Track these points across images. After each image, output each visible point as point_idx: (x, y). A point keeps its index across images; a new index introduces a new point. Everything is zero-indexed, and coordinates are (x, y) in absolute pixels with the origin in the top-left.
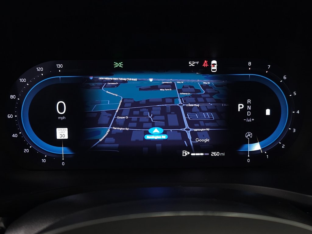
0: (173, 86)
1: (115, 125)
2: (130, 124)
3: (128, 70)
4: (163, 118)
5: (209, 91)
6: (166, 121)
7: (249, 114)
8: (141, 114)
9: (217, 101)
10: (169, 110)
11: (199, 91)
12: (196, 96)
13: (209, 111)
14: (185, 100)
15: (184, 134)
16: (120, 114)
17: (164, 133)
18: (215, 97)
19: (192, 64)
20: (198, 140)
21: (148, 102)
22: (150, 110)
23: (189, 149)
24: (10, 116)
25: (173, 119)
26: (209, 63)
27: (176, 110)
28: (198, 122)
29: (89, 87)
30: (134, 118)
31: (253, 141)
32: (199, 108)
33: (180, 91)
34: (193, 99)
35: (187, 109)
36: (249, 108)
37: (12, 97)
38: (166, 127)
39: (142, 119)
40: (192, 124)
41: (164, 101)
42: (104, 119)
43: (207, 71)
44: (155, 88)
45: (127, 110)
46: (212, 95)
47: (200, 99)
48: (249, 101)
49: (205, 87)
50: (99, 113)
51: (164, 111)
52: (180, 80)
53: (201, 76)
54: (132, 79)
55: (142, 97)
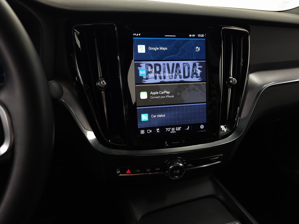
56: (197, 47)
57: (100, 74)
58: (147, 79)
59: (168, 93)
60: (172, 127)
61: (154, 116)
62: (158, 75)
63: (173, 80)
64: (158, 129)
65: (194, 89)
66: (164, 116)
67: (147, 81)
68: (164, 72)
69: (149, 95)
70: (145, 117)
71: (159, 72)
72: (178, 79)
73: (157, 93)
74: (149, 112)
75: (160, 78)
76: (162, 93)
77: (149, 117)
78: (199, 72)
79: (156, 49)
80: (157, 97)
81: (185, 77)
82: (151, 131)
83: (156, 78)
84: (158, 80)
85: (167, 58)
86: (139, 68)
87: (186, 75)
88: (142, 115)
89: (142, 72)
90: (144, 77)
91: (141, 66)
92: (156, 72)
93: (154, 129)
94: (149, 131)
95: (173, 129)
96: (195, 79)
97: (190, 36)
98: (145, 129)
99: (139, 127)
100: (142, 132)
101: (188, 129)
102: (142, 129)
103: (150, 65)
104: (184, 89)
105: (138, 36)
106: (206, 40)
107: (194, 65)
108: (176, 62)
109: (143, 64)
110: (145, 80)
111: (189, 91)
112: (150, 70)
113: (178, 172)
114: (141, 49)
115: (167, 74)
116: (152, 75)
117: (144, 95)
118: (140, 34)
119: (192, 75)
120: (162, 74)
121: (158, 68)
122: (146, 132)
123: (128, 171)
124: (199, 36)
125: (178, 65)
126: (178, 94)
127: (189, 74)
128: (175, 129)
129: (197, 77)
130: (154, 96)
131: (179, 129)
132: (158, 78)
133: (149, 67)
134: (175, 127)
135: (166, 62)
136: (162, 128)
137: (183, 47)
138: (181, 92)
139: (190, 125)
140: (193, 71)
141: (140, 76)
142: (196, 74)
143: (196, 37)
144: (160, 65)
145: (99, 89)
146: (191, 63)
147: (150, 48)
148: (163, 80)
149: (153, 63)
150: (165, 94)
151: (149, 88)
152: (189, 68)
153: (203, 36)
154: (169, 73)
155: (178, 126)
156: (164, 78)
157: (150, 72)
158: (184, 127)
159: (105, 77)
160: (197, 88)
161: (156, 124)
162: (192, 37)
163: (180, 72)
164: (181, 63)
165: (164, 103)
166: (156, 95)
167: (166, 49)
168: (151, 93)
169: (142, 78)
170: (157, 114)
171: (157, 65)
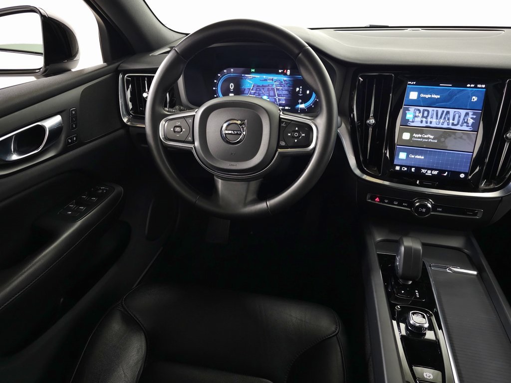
0: (272, 80)
1: (250, 94)
2: (256, 94)
3: (256, 72)
4: (268, 92)
5: (286, 82)
6: (269, 93)
7: (301, 92)
8: (260, 90)
9: (289, 87)
10: (270, 89)
11: (282, 82)
12: (281, 84)
13: (286, 90)
14: (277, 85)
15: (275, 99)
16: (252, 90)
17: (268, 98)
18: (288, 85)
19: (280, 71)
20: (281, 102)
21: (263, 86)
22: (263, 89)
24: (214, 88)
25: (272, 93)
26: (287, 71)
27: (273, 89)
28: (281, 95)
29: (242, 79)
30: (257, 92)
31: (301, 103)
32: (282, 89)
33: (275, 82)
34: (280, 85)
35: (278, 90)
36: (301, 90)
37: (215, 81)
38: (269, 96)
39: (260, 92)
40: (279, 95)
41: (269, 86)
42: (246, 92)
43: (285, 74)
44: (266, 80)
45: (255, 88)
46: (287, 84)
47: (282, 86)
48: (301, 87)
49: (285, 81)
50: (245, 89)
51: (268, 90)
52: (275, 77)
53: (284, 76)
54: (258, 76)
55: (260, 84)
56: (474, 97)
57: (371, 115)
58: (413, 122)
59: (432, 137)
60: (428, 169)
61: (413, 156)
62: (424, 120)
63: (440, 126)
64: (414, 169)
65: (461, 138)
66: (423, 157)
68: (432, 117)
69: (411, 137)
70: (402, 156)
71: (426, 117)
72: (445, 126)
73: (420, 136)
74: (409, 152)
75: (427, 123)
76: (425, 136)
77: (407, 156)
78: (471, 121)
79: (428, 96)
80: (419, 140)
81: (453, 124)
82: (406, 169)
83: (422, 122)
84: (424, 124)
85: (437, 105)
86: (407, 112)
87: (455, 122)
88: (400, 153)
89: (409, 116)
90: (411, 120)
91: (409, 111)
92: (423, 116)
93: (409, 167)
94: (404, 169)
95: (429, 172)
96: (465, 128)
97: (469, 85)
98: (401, 166)
99: (395, 163)
100: (398, 168)
101: (445, 174)
102: (398, 165)
104: (450, 136)
105: (413, 84)
106: (486, 92)
107: (467, 114)
108: (446, 110)
109: (412, 109)
110: (411, 123)
111: (455, 138)
112: (417, 114)
113: (424, 210)
114: (413, 95)
115: (434, 120)
116: (418, 119)
117: (406, 136)
118: (414, 83)
119: (463, 123)
120: (429, 119)
121: (426, 113)
122: (401, 168)
123: (377, 199)
124: (479, 86)
125: (448, 113)
126: (443, 139)
127: (458, 122)
128: (431, 172)
129: (468, 126)
130: (416, 138)
131: (435, 173)
132: (424, 122)
133: (418, 112)
134: (432, 170)
135: (435, 109)
136: (418, 169)
137: (458, 96)
138: (446, 138)
139: (448, 171)
140: (464, 119)
141: (407, 118)
142: (467, 123)
143: (476, 87)
144: (428, 112)
145: (368, 125)
146: (463, 112)
147: (422, 95)
148: (429, 124)
149: (422, 109)
150: (428, 138)
151: (414, 130)
152: (459, 117)
153: (484, 86)
154: (437, 119)
155: (435, 170)
156: (431, 123)
157: (418, 116)
158: (441, 171)
159: (375, 117)
160: (465, 137)
161: (412, 164)
162: (470, 87)
163: (449, 119)
164: (452, 111)
165: (425, 146)
166: (419, 138)
167: (439, 97)
168: (414, 135)
169: (408, 120)
170: (416, 155)
171: (426, 110)
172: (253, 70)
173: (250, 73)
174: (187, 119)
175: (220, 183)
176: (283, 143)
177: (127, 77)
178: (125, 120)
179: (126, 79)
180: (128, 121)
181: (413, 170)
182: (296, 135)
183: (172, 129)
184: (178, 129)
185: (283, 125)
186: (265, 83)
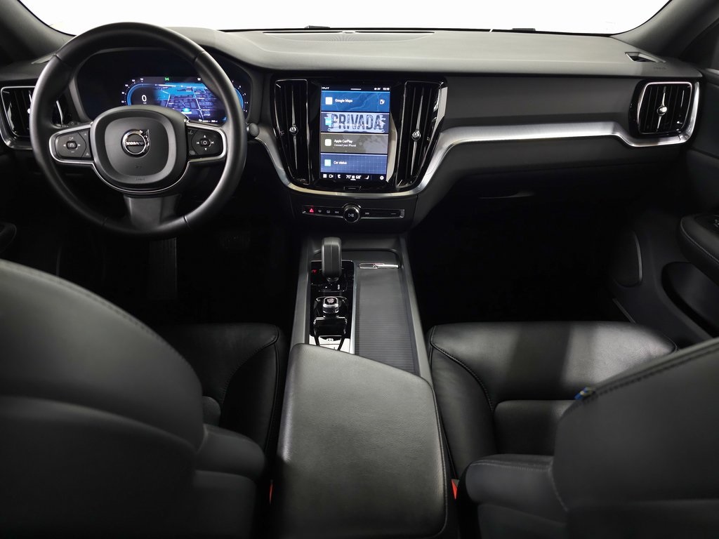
0: (192, 89)
3: (171, 81)
5: (208, 92)
6: (190, 105)
8: (179, 102)
9: (212, 97)
10: (191, 101)
11: (203, 92)
12: (202, 94)
13: (209, 101)
14: (197, 96)
15: (199, 112)
16: (170, 102)
17: (190, 111)
18: (211, 95)
19: (199, 79)
20: (205, 115)
21: (181, 97)
22: (183, 100)
23: (202, 118)
24: (123, 101)
25: (193, 105)
27: (194, 100)
28: (204, 106)
29: (155, 89)
30: (176, 104)
32: (204, 100)
33: (195, 92)
34: (201, 96)
35: (199, 100)
37: (123, 93)
38: (191, 109)
39: (180, 104)
40: (202, 107)
41: (188, 96)
42: (163, 104)
44: (184, 90)
45: (172, 100)
46: (209, 94)
47: (204, 96)
49: (206, 90)
50: (161, 100)
51: (189, 101)
52: (195, 87)
53: (203, 85)
54: (174, 86)
55: (178, 94)
56: (381, 100)
57: (294, 122)
58: (332, 128)
59: (351, 142)
60: (352, 174)
61: (337, 163)
62: (342, 125)
63: (357, 130)
65: (376, 141)
66: (346, 163)
67: (332, 130)
68: (348, 122)
69: (333, 143)
70: (328, 163)
71: (343, 123)
72: (361, 130)
73: (340, 141)
74: (333, 159)
75: (345, 128)
76: (345, 142)
77: (332, 163)
78: (382, 124)
79: (342, 101)
80: (340, 145)
81: (367, 128)
82: (332, 176)
83: (340, 127)
84: (342, 130)
85: (351, 109)
86: (325, 118)
87: (369, 126)
88: (325, 160)
89: (328, 122)
90: (330, 126)
91: (327, 116)
92: (340, 122)
93: (335, 174)
94: (330, 176)
95: (353, 177)
96: (378, 131)
97: (375, 89)
98: (328, 174)
99: (322, 171)
100: (325, 176)
101: (367, 178)
102: (325, 173)
103: (336, 115)
104: (366, 140)
105: (327, 90)
106: (391, 94)
107: (378, 117)
108: (360, 114)
109: (330, 114)
110: (330, 129)
111: (371, 142)
112: (335, 120)
113: (352, 215)
114: (329, 101)
115: (351, 125)
116: (337, 125)
118: (328, 88)
119: (376, 126)
120: (346, 124)
121: (342, 118)
122: (328, 176)
123: (311, 211)
124: (384, 89)
125: (362, 116)
126: (361, 144)
127: (372, 126)
128: (355, 177)
129: (380, 129)
130: (337, 144)
131: (359, 177)
132: (342, 127)
133: (335, 117)
134: (355, 175)
135: (350, 114)
136: (343, 175)
137: (368, 99)
138: (363, 142)
139: (370, 175)
140: (376, 122)
142: (379, 125)
143: (382, 90)
144: (344, 116)
145: (291, 135)
146: (374, 115)
147: (337, 101)
148: (346, 130)
149: (338, 114)
150: (348, 143)
151: (334, 136)
152: (372, 120)
153: (388, 89)
154: (353, 123)
155: (359, 174)
156: (348, 127)
157: (336, 122)
158: (364, 176)
159: (297, 125)
160: (379, 139)
161: (337, 170)
162: (377, 91)
163: (363, 124)
164: (365, 115)
165: (346, 152)
166: (340, 143)
167: (351, 101)
168: (335, 141)
169: (327, 126)
170: (340, 161)
171: (342, 115)
172: (167, 79)
173: (165, 82)
174: (82, 133)
175: (130, 201)
176: (192, 153)
177: (4, 90)
178: (8, 143)
179: (3, 93)
180: (11, 144)
181: (339, 176)
182: (205, 143)
183: (65, 145)
184: (72, 145)
185: (190, 133)
186: (184, 94)
